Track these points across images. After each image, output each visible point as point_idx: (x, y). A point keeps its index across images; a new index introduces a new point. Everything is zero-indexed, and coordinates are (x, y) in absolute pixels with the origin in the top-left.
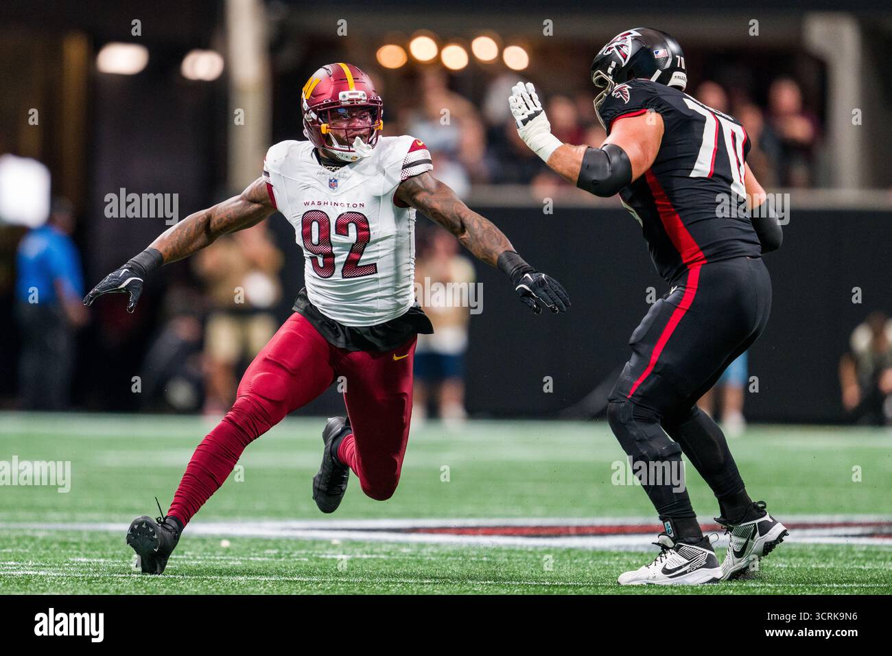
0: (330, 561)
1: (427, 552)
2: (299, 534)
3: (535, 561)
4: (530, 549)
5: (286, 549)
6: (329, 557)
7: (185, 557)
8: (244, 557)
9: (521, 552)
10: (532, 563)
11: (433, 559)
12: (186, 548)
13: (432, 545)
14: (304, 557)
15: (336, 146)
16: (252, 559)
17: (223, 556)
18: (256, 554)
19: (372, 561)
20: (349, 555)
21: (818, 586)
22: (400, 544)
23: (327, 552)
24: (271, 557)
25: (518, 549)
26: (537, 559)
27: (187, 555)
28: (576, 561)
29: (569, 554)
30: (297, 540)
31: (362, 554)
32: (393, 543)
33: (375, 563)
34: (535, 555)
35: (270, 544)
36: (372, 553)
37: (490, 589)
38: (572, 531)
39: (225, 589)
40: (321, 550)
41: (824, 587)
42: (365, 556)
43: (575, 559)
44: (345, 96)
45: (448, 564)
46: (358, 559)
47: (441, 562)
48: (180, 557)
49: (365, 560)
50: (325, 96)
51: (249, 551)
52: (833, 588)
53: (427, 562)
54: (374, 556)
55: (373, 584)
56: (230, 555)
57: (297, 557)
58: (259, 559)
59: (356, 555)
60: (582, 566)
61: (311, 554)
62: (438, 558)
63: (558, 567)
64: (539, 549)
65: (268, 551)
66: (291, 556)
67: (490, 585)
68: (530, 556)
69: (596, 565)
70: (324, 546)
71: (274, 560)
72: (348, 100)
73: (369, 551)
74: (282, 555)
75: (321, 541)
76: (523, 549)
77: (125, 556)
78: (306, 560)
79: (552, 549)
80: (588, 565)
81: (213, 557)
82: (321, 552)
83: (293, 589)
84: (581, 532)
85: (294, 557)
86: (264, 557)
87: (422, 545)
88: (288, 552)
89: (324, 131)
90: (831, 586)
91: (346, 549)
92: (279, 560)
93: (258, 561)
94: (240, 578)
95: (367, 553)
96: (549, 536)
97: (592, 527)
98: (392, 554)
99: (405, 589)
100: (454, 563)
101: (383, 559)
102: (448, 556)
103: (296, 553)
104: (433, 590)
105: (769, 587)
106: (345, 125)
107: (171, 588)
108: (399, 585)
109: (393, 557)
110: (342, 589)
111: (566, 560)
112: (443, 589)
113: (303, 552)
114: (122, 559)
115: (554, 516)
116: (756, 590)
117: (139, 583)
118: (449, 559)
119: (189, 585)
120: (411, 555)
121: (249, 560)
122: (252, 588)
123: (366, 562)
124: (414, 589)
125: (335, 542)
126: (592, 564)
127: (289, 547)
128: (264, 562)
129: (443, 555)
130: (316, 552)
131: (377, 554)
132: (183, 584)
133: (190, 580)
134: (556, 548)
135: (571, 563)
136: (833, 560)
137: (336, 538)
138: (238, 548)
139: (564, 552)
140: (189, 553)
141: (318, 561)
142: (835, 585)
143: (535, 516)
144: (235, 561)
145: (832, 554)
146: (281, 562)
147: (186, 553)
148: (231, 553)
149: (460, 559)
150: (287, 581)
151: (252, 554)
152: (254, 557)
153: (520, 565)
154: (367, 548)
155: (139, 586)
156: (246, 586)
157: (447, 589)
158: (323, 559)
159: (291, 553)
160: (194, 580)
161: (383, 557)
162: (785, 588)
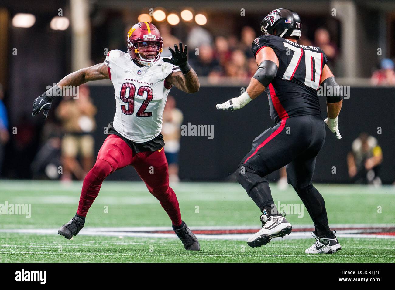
0: (118, 246)
1: (162, 242)
2: (104, 234)
3: (210, 245)
4: (208, 240)
5: (99, 240)
6: (118, 244)
7: (53, 244)
8: (79, 244)
9: (204, 241)
10: (209, 246)
11: (165, 245)
12: (54, 240)
13: (165, 238)
14: (107, 244)
15: (141, 59)
16: (83, 245)
17: (70, 244)
18: (85, 243)
19: (137, 246)
20: (127, 243)
21: (338, 256)
22: (150, 238)
23: (117, 242)
24: (92, 244)
25: (203, 240)
26: (211, 245)
27: (54, 243)
28: (229, 245)
29: (226, 242)
30: (103, 237)
31: (133, 243)
32: (147, 238)
33: (139, 247)
34: (211, 243)
35: (92, 238)
36: (137, 242)
37: (190, 258)
38: (227, 232)
39: (71, 259)
40: (114, 241)
41: (341, 257)
42: (134, 244)
43: (229, 244)
44: (146, 37)
45: (172, 247)
46: (131, 245)
47: (168, 246)
48: (51, 244)
49: (134, 245)
50: (137, 36)
51: (81, 242)
52: (345, 257)
53: (162, 246)
54: (138, 244)
55: (138, 256)
56: (73, 243)
57: (104, 244)
58: (86, 245)
59: (130, 243)
60: (232, 248)
61: (110, 243)
62: (167, 244)
63: (221, 248)
64: (212, 240)
65: (90, 242)
66: (101, 244)
67: (190, 256)
68: (208, 243)
69: (238, 247)
70: (116, 239)
71: (93, 245)
72: (148, 39)
73: (136, 241)
74: (97, 243)
75: (114, 237)
76: (205, 240)
77: (26, 244)
78: (108, 245)
79: (218, 240)
80: (234, 247)
81: (65, 244)
82: (114, 242)
83: (102, 259)
84: (231, 232)
85: (102, 244)
86: (88, 244)
87: (160, 239)
88: (99, 242)
89: (136, 52)
90: (344, 256)
91: (125, 240)
92: (95, 245)
93: (86, 246)
94: (78, 254)
95: (135, 243)
96: (217, 234)
97: (236, 230)
98: (146, 242)
99: (152, 258)
100: (174, 247)
101: (142, 245)
102: (171, 243)
103: (103, 242)
104: (165, 259)
105: (316, 257)
106: (146, 50)
107: (47, 258)
108: (149, 257)
109: (147, 244)
110: (124, 258)
111: (224, 245)
112: (169, 258)
113: (106, 242)
114: (25, 245)
115: (219, 225)
116: (310, 258)
117: (32, 256)
118: (172, 244)
119: (55, 257)
120: (155, 243)
121: (82, 246)
122: (83, 258)
123: (134, 246)
124: (156, 258)
125: (121, 237)
126: (236, 247)
127: (100, 240)
128: (89, 246)
129: (169, 243)
130: (112, 242)
131: (139, 242)
132: (52, 256)
133: (55, 255)
134: (220, 240)
135: (227, 246)
136: (345, 244)
137: (121, 235)
138: (77, 240)
139: (224, 242)
140: (55, 243)
141: (113, 246)
142: (346, 256)
143: (210, 225)
144: (76, 246)
145: (344, 242)
146: (96, 246)
147: (53, 242)
148: (74, 242)
149: (177, 245)
150: (99, 255)
151: (83, 243)
152: (84, 244)
153: (204, 247)
154: (135, 240)
155: (32, 257)
156: (81, 257)
157: (171, 258)
158: (115, 245)
159: (100, 243)
160: (57, 254)
161: (142, 244)
162: (323, 257)
